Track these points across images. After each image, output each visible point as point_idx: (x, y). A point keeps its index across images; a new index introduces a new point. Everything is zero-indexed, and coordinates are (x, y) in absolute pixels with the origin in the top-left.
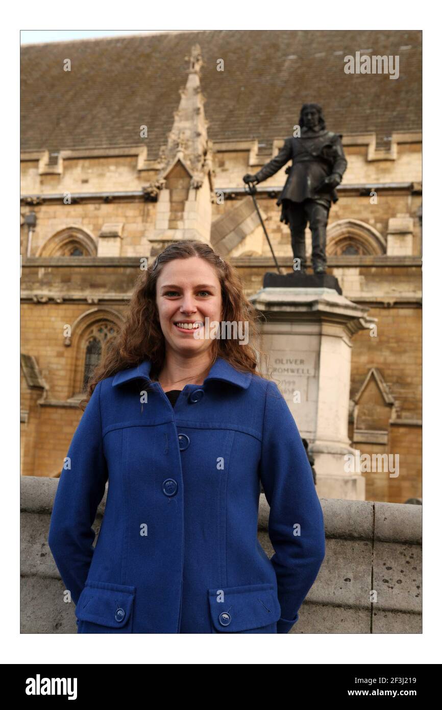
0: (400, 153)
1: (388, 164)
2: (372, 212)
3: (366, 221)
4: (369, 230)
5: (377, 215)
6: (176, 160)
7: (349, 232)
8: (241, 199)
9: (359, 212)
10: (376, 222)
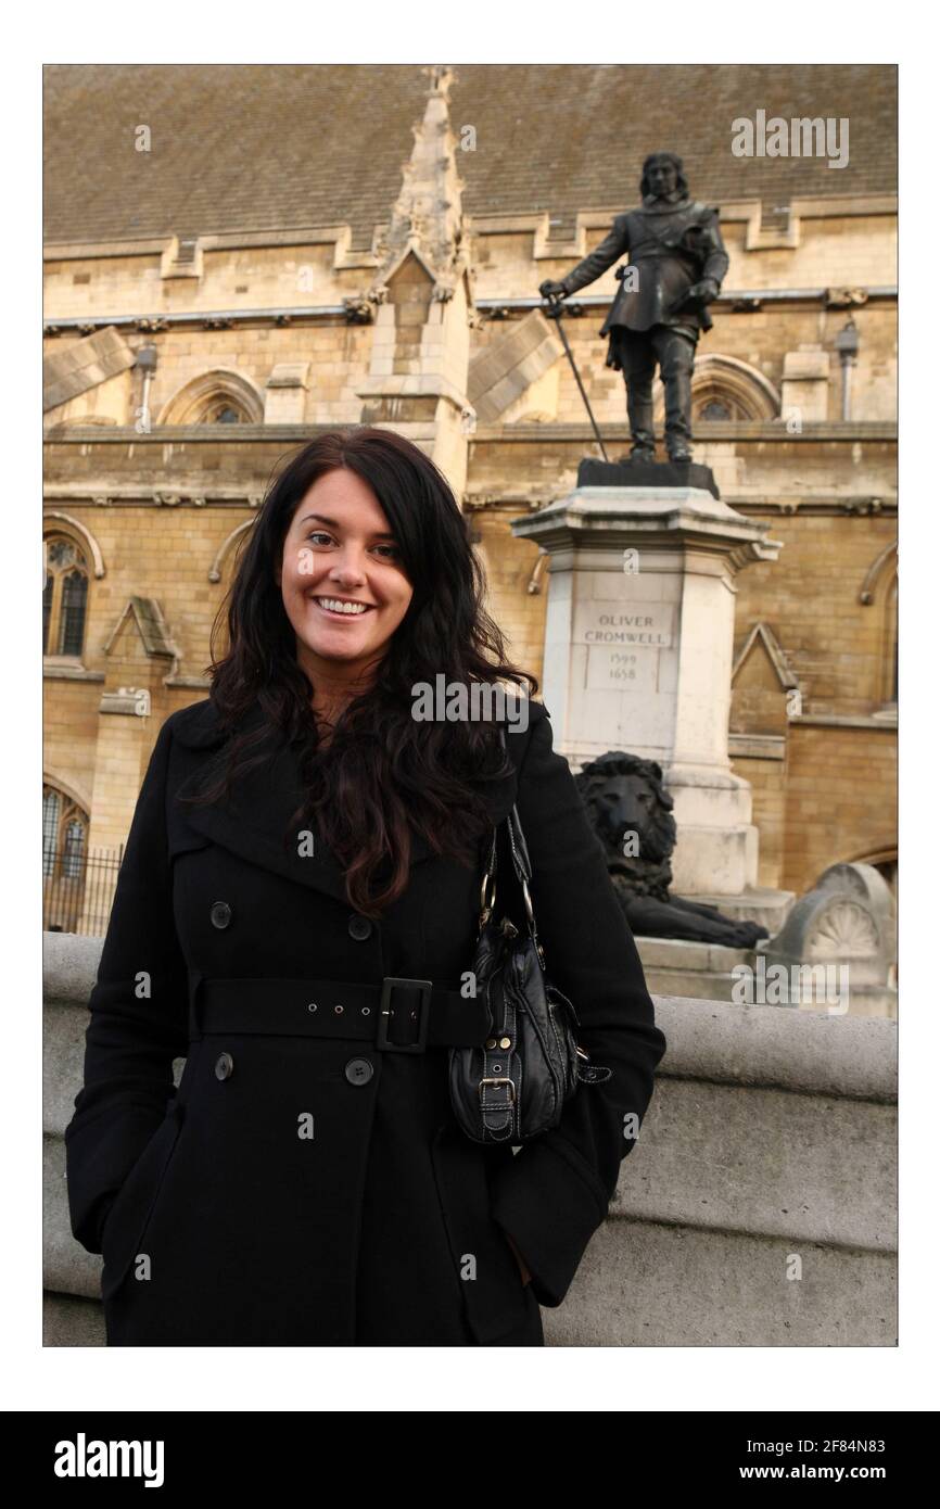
0: (805, 235)
1: (784, 256)
2: (756, 341)
3: (744, 358)
4: (748, 374)
5: (764, 346)
6: (406, 251)
7: (713, 378)
8: (520, 319)
9: (732, 341)
10: (762, 359)
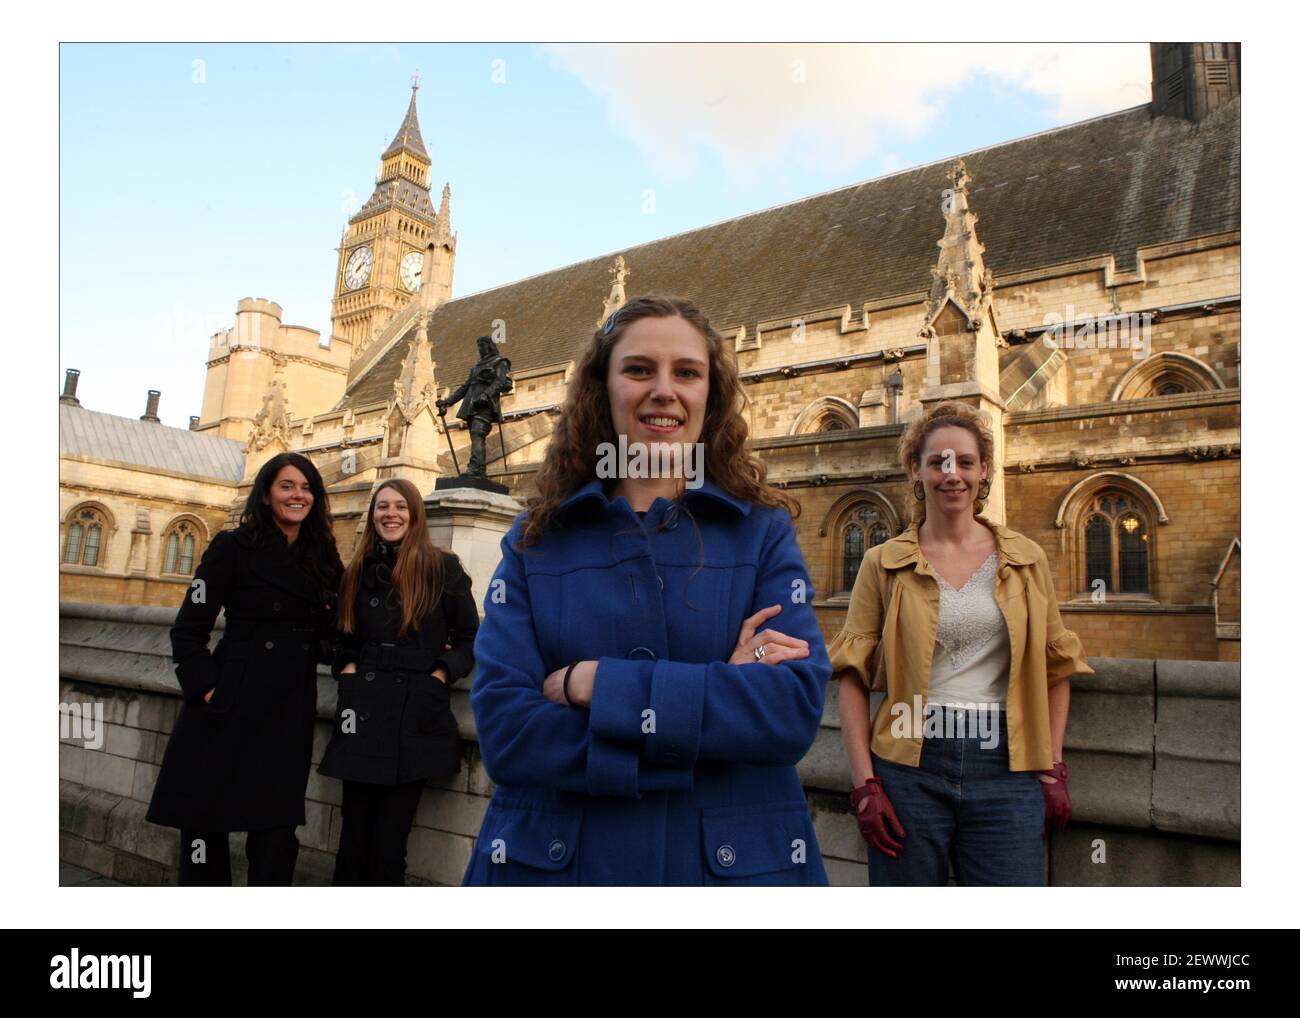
0: (872, 321)
1: (861, 333)
2: (849, 386)
3: (843, 396)
4: (845, 405)
5: (853, 388)
7: (829, 410)
9: (837, 387)
10: (853, 396)
